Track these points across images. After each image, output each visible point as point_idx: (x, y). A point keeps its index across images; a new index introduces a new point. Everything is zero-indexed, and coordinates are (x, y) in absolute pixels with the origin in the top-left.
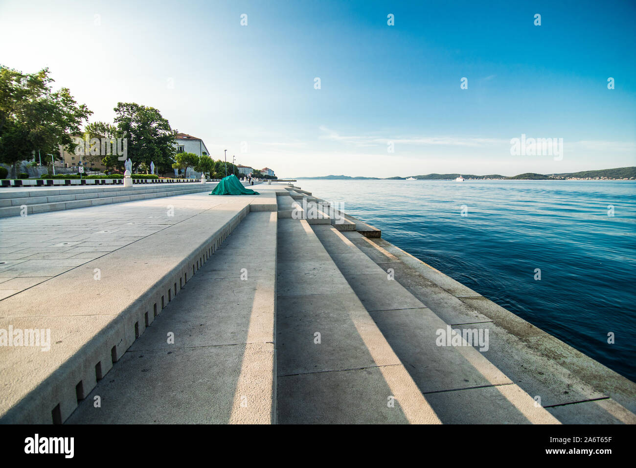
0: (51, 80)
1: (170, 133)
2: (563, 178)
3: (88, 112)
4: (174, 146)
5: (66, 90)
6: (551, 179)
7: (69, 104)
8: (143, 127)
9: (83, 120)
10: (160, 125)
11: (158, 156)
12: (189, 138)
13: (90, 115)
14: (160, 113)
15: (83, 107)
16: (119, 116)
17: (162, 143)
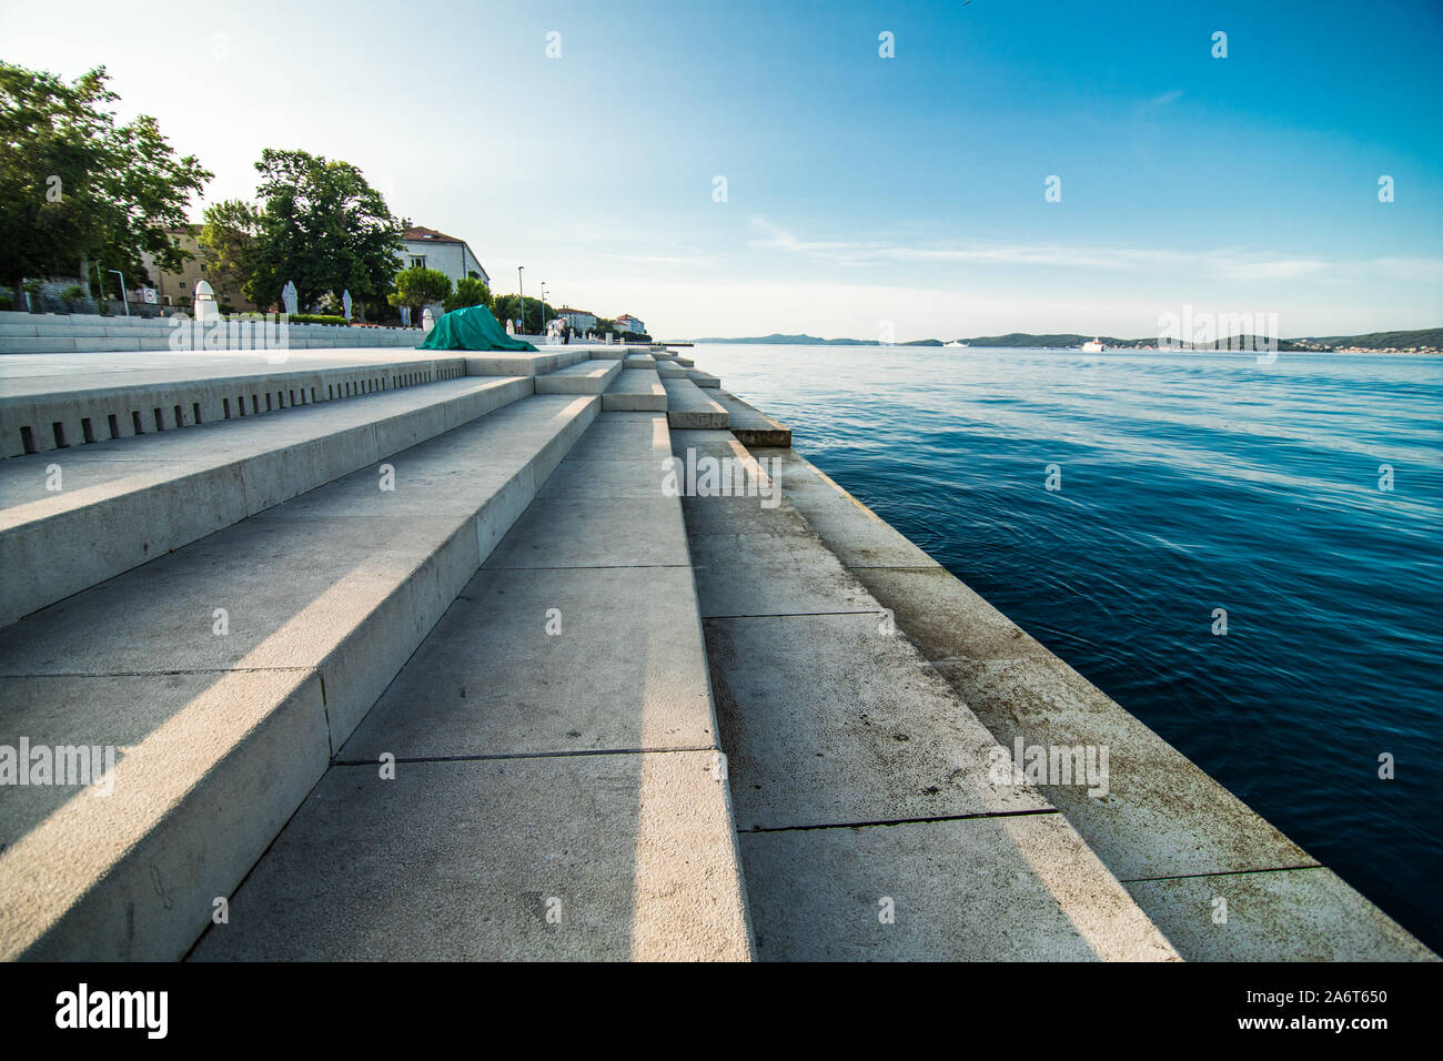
0: (112, 96)
1: (388, 224)
2: (1327, 347)
3: (203, 175)
4: (398, 255)
5: (151, 121)
6: (1298, 349)
7: (157, 155)
8: (323, 208)
9: (192, 192)
10: (364, 204)
11: (360, 278)
12: (438, 239)
13: (207, 181)
14: (363, 176)
15: (190, 161)
16: (267, 181)
17: (370, 248)
